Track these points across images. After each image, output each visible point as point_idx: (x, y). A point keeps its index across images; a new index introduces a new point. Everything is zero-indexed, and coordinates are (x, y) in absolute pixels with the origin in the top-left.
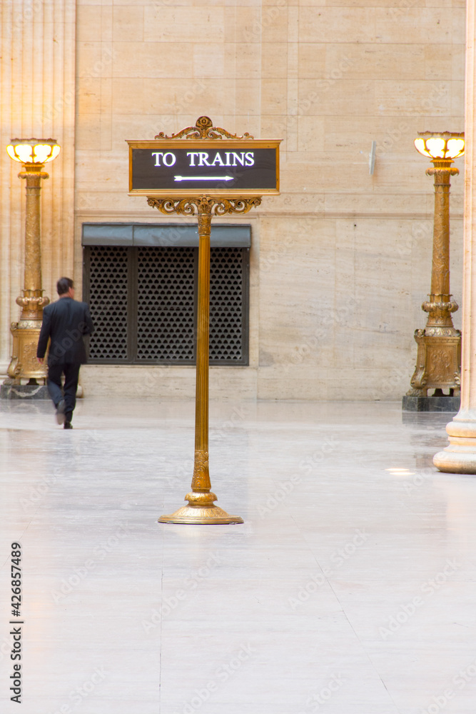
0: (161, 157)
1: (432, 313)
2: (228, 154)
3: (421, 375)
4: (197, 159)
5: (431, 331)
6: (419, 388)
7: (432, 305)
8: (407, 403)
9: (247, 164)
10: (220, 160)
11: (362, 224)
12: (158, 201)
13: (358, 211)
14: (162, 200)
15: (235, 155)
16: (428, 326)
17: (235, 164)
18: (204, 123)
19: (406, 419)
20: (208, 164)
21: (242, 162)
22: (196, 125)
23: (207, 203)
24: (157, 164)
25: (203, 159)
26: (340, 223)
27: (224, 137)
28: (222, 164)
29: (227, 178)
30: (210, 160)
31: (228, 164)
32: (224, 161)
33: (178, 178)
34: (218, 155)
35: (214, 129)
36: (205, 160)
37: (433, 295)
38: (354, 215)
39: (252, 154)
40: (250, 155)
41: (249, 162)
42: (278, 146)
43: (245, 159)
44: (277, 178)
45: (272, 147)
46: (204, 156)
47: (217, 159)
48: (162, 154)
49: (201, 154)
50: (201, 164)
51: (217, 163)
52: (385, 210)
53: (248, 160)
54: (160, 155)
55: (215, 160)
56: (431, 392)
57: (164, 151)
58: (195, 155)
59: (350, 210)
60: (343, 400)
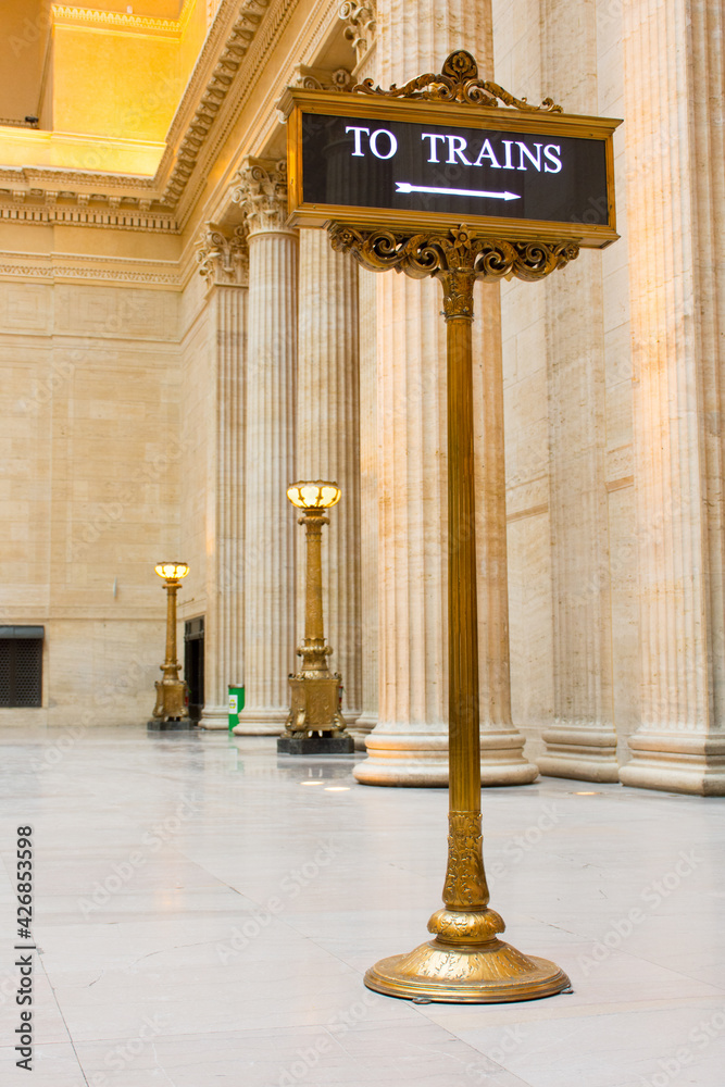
0: (365, 139)
1: (166, 671)
2: (508, 144)
3: (160, 709)
4: (443, 149)
5: (166, 682)
6: (160, 716)
7: (167, 666)
8: (151, 726)
9: (547, 169)
10: (492, 156)
11: (109, 625)
12: (362, 233)
13: (107, 617)
14: (369, 233)
15: (523, 147)
16: (164, 679)
17: (522, 168)
18: (460, 67)
19: (150, 735)
20: (466, 162)
21: (537, 164)
22: (444, 72)
23: (468, 244)
24: (358, 152)
25: (457, 150)
26: (96, 624)
27: (501, 104)
28: (495, 165)
29: (508, 196)
30: (472, 153)
31: (509, 166)
32: (501, 159)
33: (404, 188)
34: (487, 144)
35: (480, 85)
36: (459, 151)
37: (166, 660)
38: (104, 620)
39: (558, 149)
40: (552, 151)
41: (553, 166)
42: (611, 136)
43: (544, 159)
44: (609, 203)
45: (598, 135)
46: (457, 144)
47: (486, 152)
48: (367, 130)
49: (451, 139)
50: (452, 160)
51: (487, 162)
52: (122, 617)
53: (548, 159)
54: (363, 134)
55: (481, 155)
56: (166, 719)
57: (374, 124)
58: (438, 141)
59: (102, 616)
60: (98, 726)
